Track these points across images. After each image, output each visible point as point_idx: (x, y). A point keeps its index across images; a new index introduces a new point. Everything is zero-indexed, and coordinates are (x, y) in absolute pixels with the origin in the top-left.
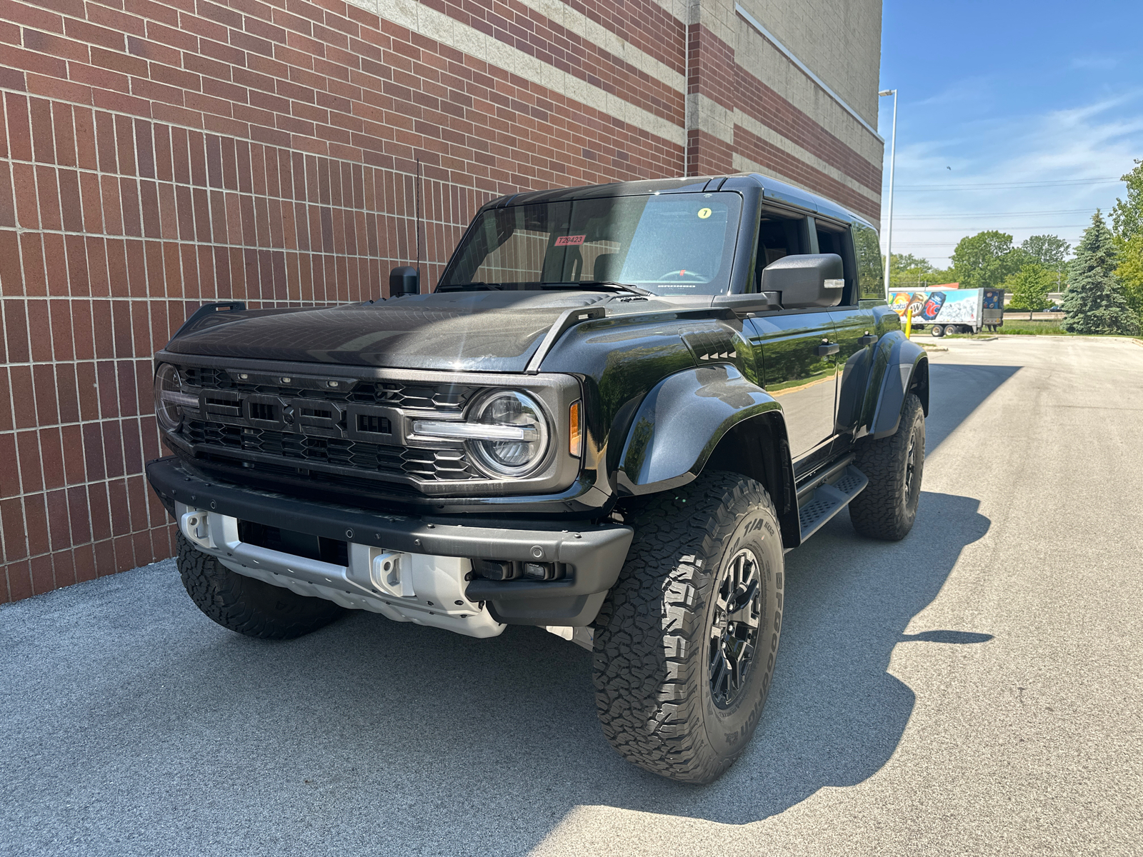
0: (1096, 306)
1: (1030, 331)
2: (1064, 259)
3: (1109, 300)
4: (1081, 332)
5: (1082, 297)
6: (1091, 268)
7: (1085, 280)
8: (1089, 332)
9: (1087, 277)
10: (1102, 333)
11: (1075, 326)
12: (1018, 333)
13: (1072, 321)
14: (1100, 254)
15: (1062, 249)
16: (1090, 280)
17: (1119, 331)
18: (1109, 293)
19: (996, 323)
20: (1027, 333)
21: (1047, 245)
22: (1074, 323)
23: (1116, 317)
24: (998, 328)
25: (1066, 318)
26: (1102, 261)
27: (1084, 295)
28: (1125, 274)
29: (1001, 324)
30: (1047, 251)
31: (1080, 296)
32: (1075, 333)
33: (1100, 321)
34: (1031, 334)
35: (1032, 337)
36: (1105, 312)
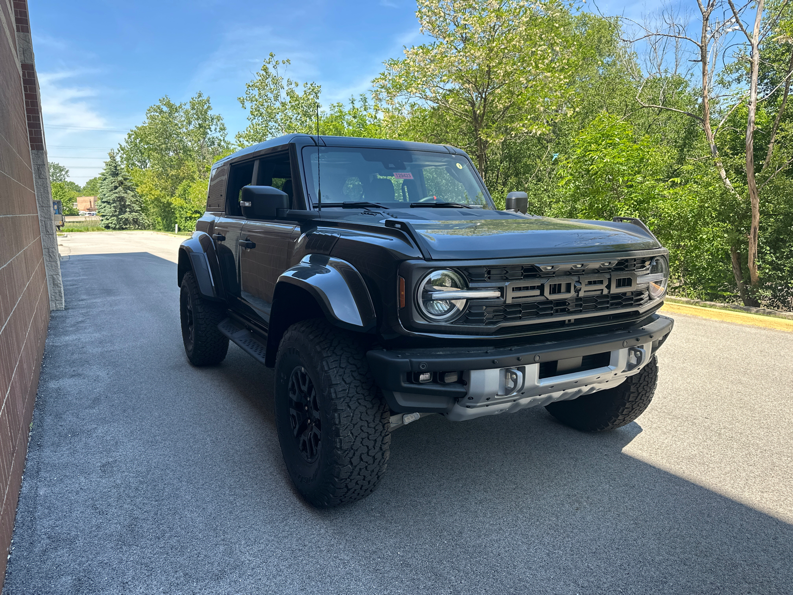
0: (122, 211)
1: (80, 229)
2: (66, 180)
3: (130, 208)
4: (114, 229)
5: (114, 206)
6: (116, 188)
7: (114, 195)
8: (121, 229)
9: (114, 193)
10: (129, 229)
11: (110, 225)
12: (72, 231)
13: (107, 222)
14: (120, 178)
15: (63, 173)
16: (117, 195)
17: (140, 228)
18: (129, 203)
19: (59, 224)
20: (78, 231)
21: (52, 169)
22: (109, 223)
23: (136, 219)
24: (61, 228)
25: (102, 220)
26: (121, 183)
27: (115, 205)
28: (144, 192)
29: (63, 225)
30: (53, 174)
31: (112, 205)
32: (111, 230)
33: (126, 221)
34: (81, 231)
35: (82, 233)
36: (129, 216)
